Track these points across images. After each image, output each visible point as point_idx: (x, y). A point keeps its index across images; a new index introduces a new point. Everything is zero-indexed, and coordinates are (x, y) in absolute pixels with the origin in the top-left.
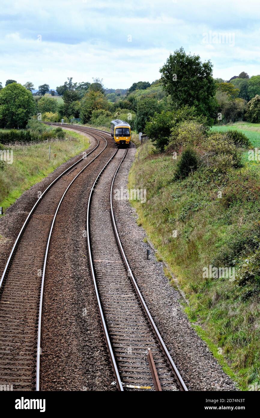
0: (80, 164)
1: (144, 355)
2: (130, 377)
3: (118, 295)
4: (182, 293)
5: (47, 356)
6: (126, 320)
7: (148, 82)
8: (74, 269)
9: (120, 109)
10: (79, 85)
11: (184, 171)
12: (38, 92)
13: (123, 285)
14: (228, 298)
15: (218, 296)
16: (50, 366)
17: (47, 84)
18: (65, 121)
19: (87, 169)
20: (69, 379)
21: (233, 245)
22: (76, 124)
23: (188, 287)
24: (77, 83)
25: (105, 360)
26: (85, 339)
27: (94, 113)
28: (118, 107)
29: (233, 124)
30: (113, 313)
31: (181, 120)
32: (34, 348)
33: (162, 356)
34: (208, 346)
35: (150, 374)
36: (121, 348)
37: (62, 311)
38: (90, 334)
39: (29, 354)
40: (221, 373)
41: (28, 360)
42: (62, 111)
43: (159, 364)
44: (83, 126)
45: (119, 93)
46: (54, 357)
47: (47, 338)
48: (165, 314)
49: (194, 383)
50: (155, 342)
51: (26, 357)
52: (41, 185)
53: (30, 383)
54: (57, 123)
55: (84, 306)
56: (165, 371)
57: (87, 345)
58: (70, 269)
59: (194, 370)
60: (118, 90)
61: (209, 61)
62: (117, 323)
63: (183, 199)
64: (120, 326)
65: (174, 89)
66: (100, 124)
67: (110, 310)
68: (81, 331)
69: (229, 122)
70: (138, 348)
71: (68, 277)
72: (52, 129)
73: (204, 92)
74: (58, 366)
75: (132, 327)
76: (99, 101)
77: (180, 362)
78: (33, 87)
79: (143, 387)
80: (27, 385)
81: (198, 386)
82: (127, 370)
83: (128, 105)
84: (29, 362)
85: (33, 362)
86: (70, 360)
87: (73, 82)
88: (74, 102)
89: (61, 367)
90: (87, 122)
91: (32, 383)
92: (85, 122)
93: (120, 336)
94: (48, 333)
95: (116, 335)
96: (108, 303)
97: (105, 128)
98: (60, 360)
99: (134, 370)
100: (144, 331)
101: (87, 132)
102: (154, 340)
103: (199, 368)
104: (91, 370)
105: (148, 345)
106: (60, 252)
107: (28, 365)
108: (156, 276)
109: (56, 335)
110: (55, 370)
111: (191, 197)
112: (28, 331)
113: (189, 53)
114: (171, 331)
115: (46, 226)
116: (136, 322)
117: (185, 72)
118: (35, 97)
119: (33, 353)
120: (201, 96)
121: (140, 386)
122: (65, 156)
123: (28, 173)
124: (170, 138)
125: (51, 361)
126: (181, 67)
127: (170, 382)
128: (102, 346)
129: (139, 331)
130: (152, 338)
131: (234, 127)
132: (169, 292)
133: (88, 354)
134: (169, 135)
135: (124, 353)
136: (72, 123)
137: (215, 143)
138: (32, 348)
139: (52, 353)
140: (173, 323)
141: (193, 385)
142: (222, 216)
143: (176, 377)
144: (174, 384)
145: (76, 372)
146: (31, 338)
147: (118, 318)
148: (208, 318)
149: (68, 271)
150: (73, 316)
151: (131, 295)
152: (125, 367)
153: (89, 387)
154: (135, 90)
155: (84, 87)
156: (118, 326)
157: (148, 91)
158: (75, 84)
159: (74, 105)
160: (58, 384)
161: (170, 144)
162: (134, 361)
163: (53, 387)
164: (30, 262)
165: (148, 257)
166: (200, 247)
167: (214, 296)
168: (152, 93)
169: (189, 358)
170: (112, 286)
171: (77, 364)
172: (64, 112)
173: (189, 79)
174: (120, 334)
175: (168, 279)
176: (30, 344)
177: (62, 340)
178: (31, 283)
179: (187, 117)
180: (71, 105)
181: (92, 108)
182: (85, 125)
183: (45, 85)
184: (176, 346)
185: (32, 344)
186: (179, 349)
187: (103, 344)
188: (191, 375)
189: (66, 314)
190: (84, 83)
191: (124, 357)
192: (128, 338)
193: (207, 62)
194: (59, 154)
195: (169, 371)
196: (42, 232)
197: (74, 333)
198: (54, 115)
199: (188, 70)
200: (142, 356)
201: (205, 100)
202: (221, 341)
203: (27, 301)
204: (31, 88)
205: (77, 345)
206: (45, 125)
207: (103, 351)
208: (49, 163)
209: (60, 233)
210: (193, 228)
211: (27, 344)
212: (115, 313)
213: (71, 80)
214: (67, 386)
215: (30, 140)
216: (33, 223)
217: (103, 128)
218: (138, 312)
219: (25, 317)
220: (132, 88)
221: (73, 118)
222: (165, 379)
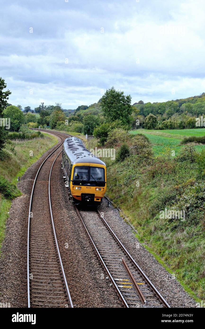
0: (55, 152)
1: (120, 261)
2: (115, 274)
3: (96, 227)
4: (132, 226)
5: (65, 262)
6: (104, 241)
7: (87, 106)
8: (68, 213)
9: (73, 121)
10: (47, 107)
11: (122, 157)
12: (24, 111)
13: (97, 221)
14: (161, 229)
15: (156, 228)
16: (69, 268)
17: (29, 106)
18: (41, 128)
19: (60, 155)
20: (82, 275)
21: (161, 199)
22: (47, 129)
23: (135, 223)
24: (46, 106)
25: (99, 264)
26: (85, 253)
27: (58, 123)
28: (71, 120)
29: (137, 130)
30: (96, 237)
31: (114, 128)
32: (57, 258)
33: (130, 262)
34: (154, 256)
35: (126, 272)
36: (106, 257)
37: (68, 236)
38: (86, 250)
39: (54, 261)
40: (166, 272)
41: (55, 264)
42: (39, 122)
43: (129, 267)
44: (52, 130)
45: (70, 111)
46: (70, 262)
47: (63, 252)
48: (126, 238)
49: (152, 278)
50: (124, 254)
51: (53, 263)
52: (37, 164)
53: (60, 278)
54: (37, 129)
55: (79, 233)
56: (134, 271)
57: (87, 256)
58: (66, 212)
59: (150, 270)
60: (69, 110)
61: (129, 95)
62: (100, 243)
63: (124, 173)
64: (102, 245)
65: (109, 110)
66: (61, 129)
67: (94, 236)
68: (81, 248)
69: (134, 129)
70: (115, 257)
71: (66, 217)
72: (34, 132)
73: (126, 112)
74: (74, 268)
75: (109, 246)
76: (61, 116)
77: (141, 266)
78: (22, 108)
79: (123, 280)
80: (58, 279)
81: (155, 279)
82: (112, 270)
83: (77, 118)
84: (55, 265)
85: (58, 265)
86: (80, 264)
87: (44, 105)
88: (46, 117)
89: (75, 268)
90: (54, 128)
91: (61, 278)
92: (53, 128)
93: (104, 251)
94: (63, 249)
95: (101, 250)
96: (92, 232)
97: (64, 131)
98: (74, 264)
99: (116, 270)
100: (116, 248)
101: (54, 134)
102: (123, 253)
103: (153, 269)
104: (93, 270)
105: (120, 256)
106: (57, 202)
107: (56, 267)
108: (115, 217)
109: (68, 250)
110: (72, 270)
111: (129, 172)
112: (51, 248)
113: (118, 90)
114: (132, 248)
115: (45, 188)
116: (110, 242)
117: (115, 101)
118: (24, 113)
119: (56, 260)
120: (124, 114)
121: (122, 279)
122: (46, 148)
123: (28, 157)
124: (108, 138)
125: (68, 265)
126: (112, 97)
127: (138, 277)
128: (95, 257)
129: (113, 248)
130: (122, 252)
131: (137, 131)
132: (124, 226)
133: (89, 261)
134: (107, 136)
135: (108, 260)
136: (45, 128)
137: (136, 141)
138: (55, 258)
139: (68, 260)
140: (132, 243)
141: (152, 279)
142: (150, 183)
143: (141, 274)
144: (141, 278)
145: (84, 271)
146: (53, 252)
147: (100, 240)
148: (151, 241)
149: (65, 213)
150: (75, 239)
151: (103, 228)
152: (111, 268)
153: (94, 280)
154: (79, 110)
155: (50, 108)
156: (101, 245)
157: (87, 111)
158: (45, 106)
159: (46, 118)
160: (76, 278)
161: (108, 141)
162: (115, 265)
163: (74, 280)
164: (42, 208)
165: (108, 206)
166: (139, 200)
167: (153, 228)
168: (89, 112)
169: (146, 263)
170: (91, 222)
171: (84, 266)
172: (40, 122)
173: (117, 104)
174: (103, 249)
175: (122, 218)
176: (54, 255)
177: (72, 253)
178: (46, 220)
179: (118, 126)
180: (45, 119)
181: (57, 120)
182: (53, 130)
183: (28, 107)
184: (136, 256)
185: (55, 255)
186: (139, 258)
187: (95, 255)
188: (149, 273)
189: (70, 238)
190: (50, 106)
191: (108, 263)
192: (108, 252)
193: (128, 95)
194: (43, 146)
195: (136, 270)
196: (44, 191)
197: (78, 249)
198: (34, 124)
199: (116, 99)
200: (119, 262)
201: (126, 116)
202: (162, 254)
203: (45, 230)
204: (20, 108)
205: (82, 256)
206: (29, 130)
207: (96, 259)
208: (39, 151)
209: (55, 192)
210: (134, 189)
211: (52, 255)
212: (97, 238)
213: (43, 104)
214: (81, 279)
215: (25, 138)
216: (38, 186)
217: (63, 131)
218: (110, 237)
219: (47, 240)
220: (78, 109)
221: (45, 126)
222: (135, 275)
